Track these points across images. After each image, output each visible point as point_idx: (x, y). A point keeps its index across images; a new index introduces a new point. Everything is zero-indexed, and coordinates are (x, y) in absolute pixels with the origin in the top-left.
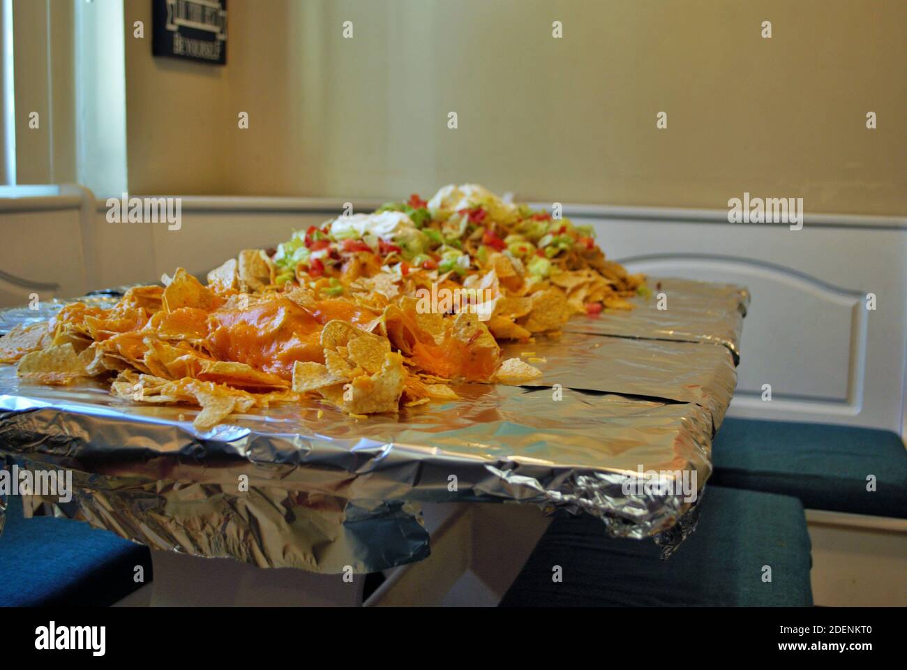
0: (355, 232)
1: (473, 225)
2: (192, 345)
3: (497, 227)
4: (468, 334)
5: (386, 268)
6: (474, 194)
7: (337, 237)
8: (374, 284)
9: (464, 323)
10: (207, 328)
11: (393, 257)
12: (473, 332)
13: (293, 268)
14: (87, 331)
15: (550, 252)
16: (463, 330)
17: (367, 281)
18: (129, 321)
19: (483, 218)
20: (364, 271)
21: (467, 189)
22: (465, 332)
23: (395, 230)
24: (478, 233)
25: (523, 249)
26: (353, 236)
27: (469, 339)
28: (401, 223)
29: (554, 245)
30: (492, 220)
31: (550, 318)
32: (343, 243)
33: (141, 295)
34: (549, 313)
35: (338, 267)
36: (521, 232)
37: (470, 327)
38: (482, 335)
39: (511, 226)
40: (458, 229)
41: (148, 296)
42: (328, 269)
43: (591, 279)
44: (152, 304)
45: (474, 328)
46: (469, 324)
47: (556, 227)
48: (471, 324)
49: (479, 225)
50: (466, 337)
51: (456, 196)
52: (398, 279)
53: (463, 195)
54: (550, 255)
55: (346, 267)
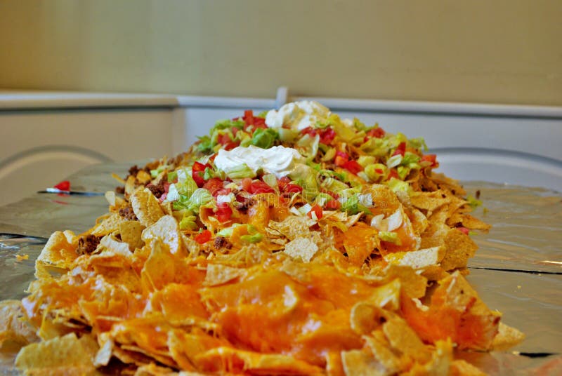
0: (248, 169)
1: (324, 146)
2: (204, 330)
3: (347, 148)
4: (463, 303)
5: (293, 210)
6: (315, 111)
7: (231, 176)
8: (288, 229)
9: (458, 291)
10: (205, 307)
11: (298, 197)
12: (467, 300)
13: (196, 211)
14: (82, 317)
15: (401, 172)
16: (458, 298)
17: (279, 225)
18: (120, 303)
19: (332, 138)
20: (272, 214)
21: (306, 105)
22: (460, 301)
23: (290, 168)
24: (330, 153)
25: (379, 171)
26: (248, 174)
27: (464, 308)
28: (295, 160)
29: (404, 165)
30: (343, 141)
31: (458, 256)
32: (240, 181)
33: (99, 264)
34: (456, 251)
35: (244, 210)
36: (367, 151)
37: (464, 295)
38: (476, 303)
39: (358, 145)
40: (310, 151)
41: (106, 264)
42: (236, 213)
43: (447, 200)
44: (111, 273)
45: (467, 296)
46: (462, 292)
47: (396, 143)
48: (465, 292)
49: (329, 145)
50: (462, 306)
51: (298, 113)
52: (314, 223)
53: (303, 112)
54: (403, 176)
55: (253, 211)
